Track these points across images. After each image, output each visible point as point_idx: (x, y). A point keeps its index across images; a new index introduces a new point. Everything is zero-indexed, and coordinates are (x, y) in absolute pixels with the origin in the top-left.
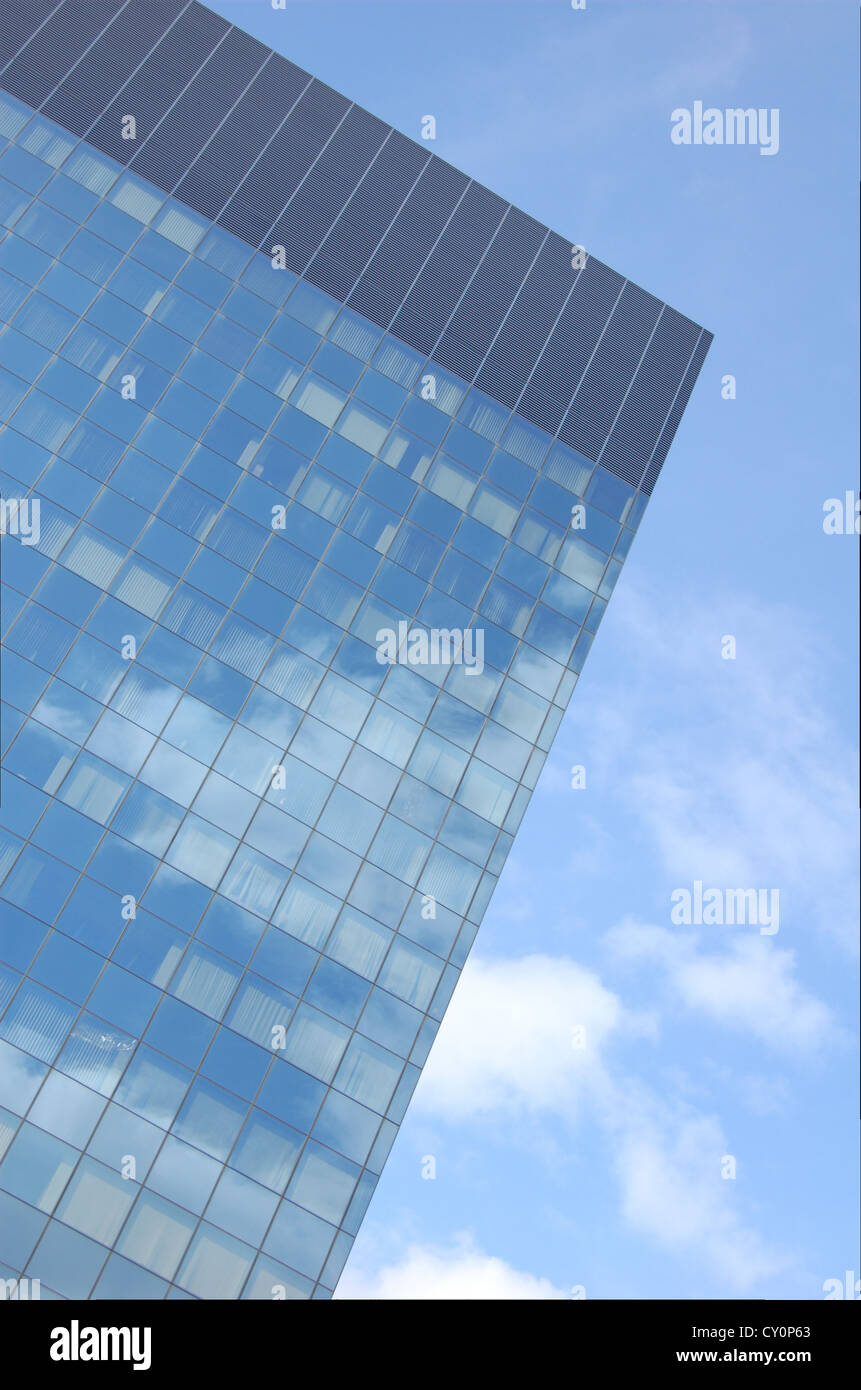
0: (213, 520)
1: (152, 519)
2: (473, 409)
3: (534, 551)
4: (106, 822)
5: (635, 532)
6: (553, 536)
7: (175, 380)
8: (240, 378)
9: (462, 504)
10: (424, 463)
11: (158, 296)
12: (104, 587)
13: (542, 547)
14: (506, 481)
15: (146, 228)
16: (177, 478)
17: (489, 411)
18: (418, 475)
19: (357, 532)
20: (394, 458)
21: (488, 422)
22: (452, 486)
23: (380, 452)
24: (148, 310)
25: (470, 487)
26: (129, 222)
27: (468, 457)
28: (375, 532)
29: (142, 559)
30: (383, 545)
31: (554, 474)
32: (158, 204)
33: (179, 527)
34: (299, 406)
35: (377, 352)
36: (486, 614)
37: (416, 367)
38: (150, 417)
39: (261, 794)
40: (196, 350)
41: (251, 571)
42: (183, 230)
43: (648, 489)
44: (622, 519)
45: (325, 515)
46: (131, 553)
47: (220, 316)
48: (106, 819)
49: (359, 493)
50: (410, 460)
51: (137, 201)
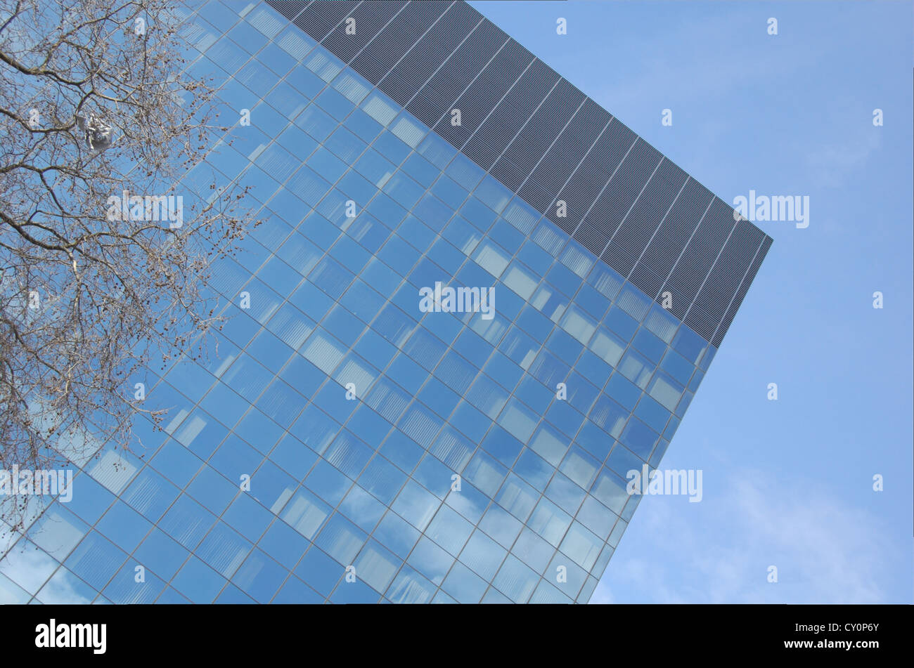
0: (409, 333)
1: (367, 329)
2: (598, 275)
3: (631, 378)
4: (312, 539)
5: (705, 373)
6: (646, 370)
7: (393, 235)
8: (439, 237)
9: (584, 340)
10: (560, 309)
11: (388, 176)
12: (329, 373)
13: (638, 377)
14: (618, 328)
15: (384, 129)
16: (387, 302)
17: (609, 277)
18: (555, 317)
19: (509, 353)
20: (540, 304)
21: (607, 285)
22: (578, 327)
23: (530, 298)
24: (380, 185)
25: (591, 329)
26: (373, 124)
27: (592, 308)
28: (521, 353)
29: (358, 357)
30: (526, 363)
31: (651, 326)
32: (394, 114)
33: (385, 337)
34: (477, 261)
35: (535, 230)
36: (594, 420)
37: (561, 242)
38: (373, 259)
39: (422, 530)
40: (410, 215)
41: (432, 372)
42: (410, 132)
43: (717, 343)
44: (696, 363)
45: (488, 338)
46: (350, 351)
47: (429, 193)
48: (311, 536)
49: (512, 326)
50: (551, 306)
51: (381, 110)
